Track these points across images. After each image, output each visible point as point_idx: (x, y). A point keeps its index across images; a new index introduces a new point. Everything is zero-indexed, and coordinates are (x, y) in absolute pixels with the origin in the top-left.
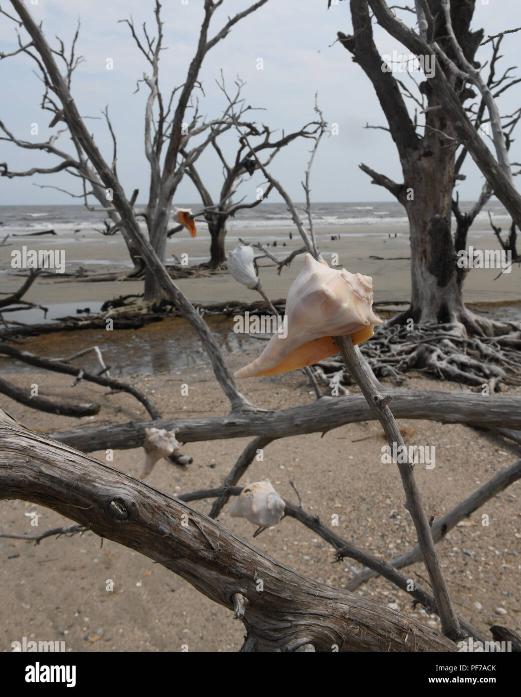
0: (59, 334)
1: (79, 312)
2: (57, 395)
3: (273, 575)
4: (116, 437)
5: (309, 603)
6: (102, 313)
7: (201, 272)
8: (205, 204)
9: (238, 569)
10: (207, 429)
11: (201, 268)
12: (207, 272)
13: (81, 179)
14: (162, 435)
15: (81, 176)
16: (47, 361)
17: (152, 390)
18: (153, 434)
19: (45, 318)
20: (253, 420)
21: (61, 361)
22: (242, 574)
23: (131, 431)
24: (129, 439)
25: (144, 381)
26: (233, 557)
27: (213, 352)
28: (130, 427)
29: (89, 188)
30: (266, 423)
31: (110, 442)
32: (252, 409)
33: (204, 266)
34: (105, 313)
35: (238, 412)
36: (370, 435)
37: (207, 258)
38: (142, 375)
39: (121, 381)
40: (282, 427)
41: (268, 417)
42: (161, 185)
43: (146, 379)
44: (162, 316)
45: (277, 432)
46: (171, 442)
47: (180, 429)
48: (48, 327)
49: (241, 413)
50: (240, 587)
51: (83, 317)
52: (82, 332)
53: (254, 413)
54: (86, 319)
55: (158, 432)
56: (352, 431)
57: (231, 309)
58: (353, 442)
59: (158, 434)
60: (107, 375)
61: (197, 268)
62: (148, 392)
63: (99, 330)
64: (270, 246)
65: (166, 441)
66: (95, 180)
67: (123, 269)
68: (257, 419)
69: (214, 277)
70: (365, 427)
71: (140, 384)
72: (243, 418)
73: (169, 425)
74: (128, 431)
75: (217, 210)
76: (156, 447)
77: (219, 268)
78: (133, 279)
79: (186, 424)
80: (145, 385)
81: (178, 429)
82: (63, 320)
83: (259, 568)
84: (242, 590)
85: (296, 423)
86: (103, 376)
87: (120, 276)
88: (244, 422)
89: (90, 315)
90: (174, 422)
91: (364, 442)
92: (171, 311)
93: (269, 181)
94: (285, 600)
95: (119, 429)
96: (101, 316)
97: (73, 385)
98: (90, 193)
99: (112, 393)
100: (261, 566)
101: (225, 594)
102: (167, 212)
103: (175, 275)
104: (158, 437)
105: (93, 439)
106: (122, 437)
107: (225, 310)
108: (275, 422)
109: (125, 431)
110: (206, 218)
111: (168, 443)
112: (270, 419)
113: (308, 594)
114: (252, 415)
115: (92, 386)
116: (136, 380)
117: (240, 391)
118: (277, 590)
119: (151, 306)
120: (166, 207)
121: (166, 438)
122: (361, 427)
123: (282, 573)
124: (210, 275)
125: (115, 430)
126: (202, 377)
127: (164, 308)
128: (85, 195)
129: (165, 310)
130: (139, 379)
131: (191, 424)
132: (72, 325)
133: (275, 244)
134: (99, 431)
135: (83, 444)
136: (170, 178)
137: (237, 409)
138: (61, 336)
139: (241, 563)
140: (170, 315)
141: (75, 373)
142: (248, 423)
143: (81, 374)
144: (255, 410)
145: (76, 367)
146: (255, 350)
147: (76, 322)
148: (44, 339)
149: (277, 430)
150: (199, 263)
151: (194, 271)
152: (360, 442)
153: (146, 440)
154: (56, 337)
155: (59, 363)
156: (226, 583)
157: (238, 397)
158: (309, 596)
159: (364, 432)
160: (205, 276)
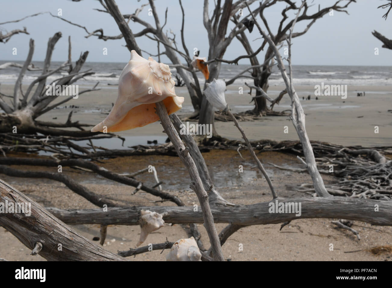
0: (131, 157)
1: (149, 142)
2: (122, 201)
3: (66, 236)
4: (123, 215)
5: (90, 257)
6: (165, 144)
7: (247, 117)
8: (252, 64)
9: (40, 228)
10: (189, 215)
11: (247, 114)
12: (250, 118)
13: (156, 42)
14: (151, 215)
15: (157, 40)
16: (117, 175)
17: (193, 202)
18: (145, 214)
19: (123, 145)
20: (223, 211)
21: (127, 176)
22: (42, 231)
23: (134, 212)
24: (132, 218)
25: (189, 195)
26: (37, 220)
27: (197, 159)
28: (134, 210)
29: (163, 49)
30: (232, 214)
31: (119, 219)
32: (223, 202)
33: (249, 113)
34: (167, 144)
35: (213, 204)
36: (361, 249)
37: (252, 107)
38: (188, 191)
39: (171, 194)
40: (245, 217)
41: (234, 210)
42: (214, 48)
43: (190, 194)
44: (209, 149)
45: (240, 221)
46: (158, 220)
47: (168, 213)
48: (124, 152)
49: (215, 205)
50: (40, 239)
51: (151, 146)
52: (147, 157)
53: (224, 206)
54: (152, 148)
55: (150, 213)
56: (346, 244)
57: (261, 145)
58: (345, 252)
59: (149, 214)
60: (159, 188)
61: (244, 114)
62: (190, 203)
63: (161, 156)
64: (305, 99)
65: (154, 219)
66: (167, 44)
67: (186, 112)
68: (226, 210)
69: (256, 122)
70: (357, 242)
71: (185, 197)
72: (215, 209)
73: (161, 210)
74: (132, 212)
75: (261, 69)
76: (147, 223)
77: (261, 115)
78: (193, 120)
79: (173, 210)
80: (188, 198)
81: (166, 213)
82: (135, 147)
83: (55, 230)
84: (41, 241)
85: (255, 215)
86: (157, 189)
87: (183, 118)
88: (216, 212)
89: (156, 145)
90: (165, 208)
91: (354, 254)
92: (217, 145)
93: (263, 37)
94: (72, 252)
95: (126, 210)
96: (163, 146)
97: (133, 193)
98: (163, 53)
99: (162, 202)
100: (57, 230)
101: (32, 243)
102: (218, 68)
103: (225, 118)
104: (149, 216)
105: (107, 216)
106: (127, 216)
107: (258, 146)
108: (239, 213)
109: (130, 212)
110: (253, 75)
111: (156, 221)
112: (235, 211)
113: (91, 252)
114: (222, 207)
115: (149, 196)
116: (182, 194)
117: (215, 189)
118: (67, 245)
119: (202, 141)
120: (217, 64)
121: (155, 218)
122: (354, 242)
123: (73, 236)
124: (253, 120)
125: (123, 210)
126: (233, 195)
127: (212, 142)
128: (159, 55)
129: (212, 144)
130: (185, 193)
131: (177, 210)
132: (141, 151)
133: (309, 98)
134: (111, 211)
135: (100, 219)
136: (221, 41)
137: (212, 202)
138: (132, 159)
139: (42, 225)
140: (216, 148)
141: (136, 185)
142: (219, 213)
143: (140, 186)
144: (225, 204)
145: (137, 181)
146: (278, 178)
147: (144, 149)
148: (119, 160)
149: (241, 220)
150: (245, 110)
151: (240, 116)
152: (351, 253)
153: (141, 218)
154: (128, 159)
155: (125, 177)
156: (32, 236)
157: (214, 193)
158: (91, 253)
159: (356, 246)
160: (249, 120)
